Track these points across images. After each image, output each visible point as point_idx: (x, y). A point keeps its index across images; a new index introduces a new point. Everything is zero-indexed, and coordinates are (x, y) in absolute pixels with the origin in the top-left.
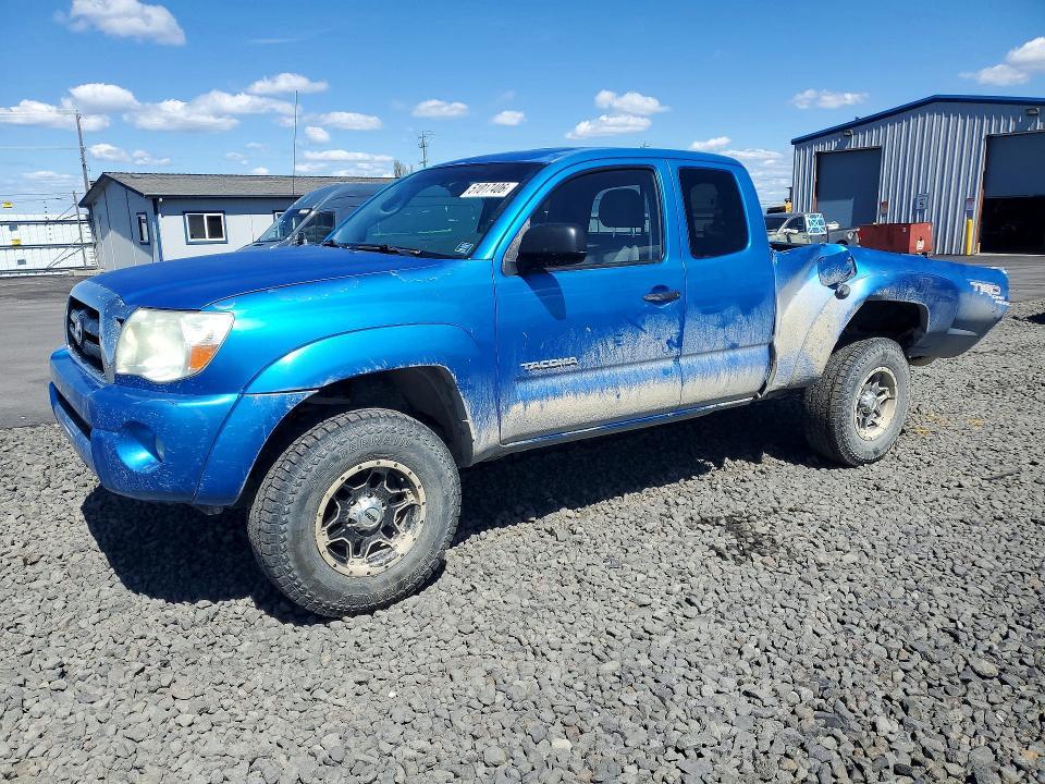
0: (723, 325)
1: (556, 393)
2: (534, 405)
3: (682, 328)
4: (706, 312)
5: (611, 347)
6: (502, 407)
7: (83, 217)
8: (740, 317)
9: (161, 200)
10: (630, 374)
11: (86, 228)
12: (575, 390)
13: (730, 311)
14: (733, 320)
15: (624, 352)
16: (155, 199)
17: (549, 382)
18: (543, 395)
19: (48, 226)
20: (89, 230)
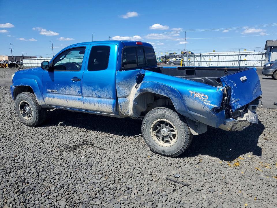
0: (94, 90)
1: (54, 97)
2: (50, 99)
3: (81, 88)
4: (88, 86)
5: (64, 89)
6: (44, 97)
7: (264, 53)
8: (99, 89)
9: (272, 48)
10: (70, 97)
11: (264, 56)
12: (58, 97)
13: (96, 87)
14: (97, 89)
15: (67, 91)
16: (271, 47)
17: (53, 95)
18: (51, 97)
19: (254, 55)
20: (265, 56)
